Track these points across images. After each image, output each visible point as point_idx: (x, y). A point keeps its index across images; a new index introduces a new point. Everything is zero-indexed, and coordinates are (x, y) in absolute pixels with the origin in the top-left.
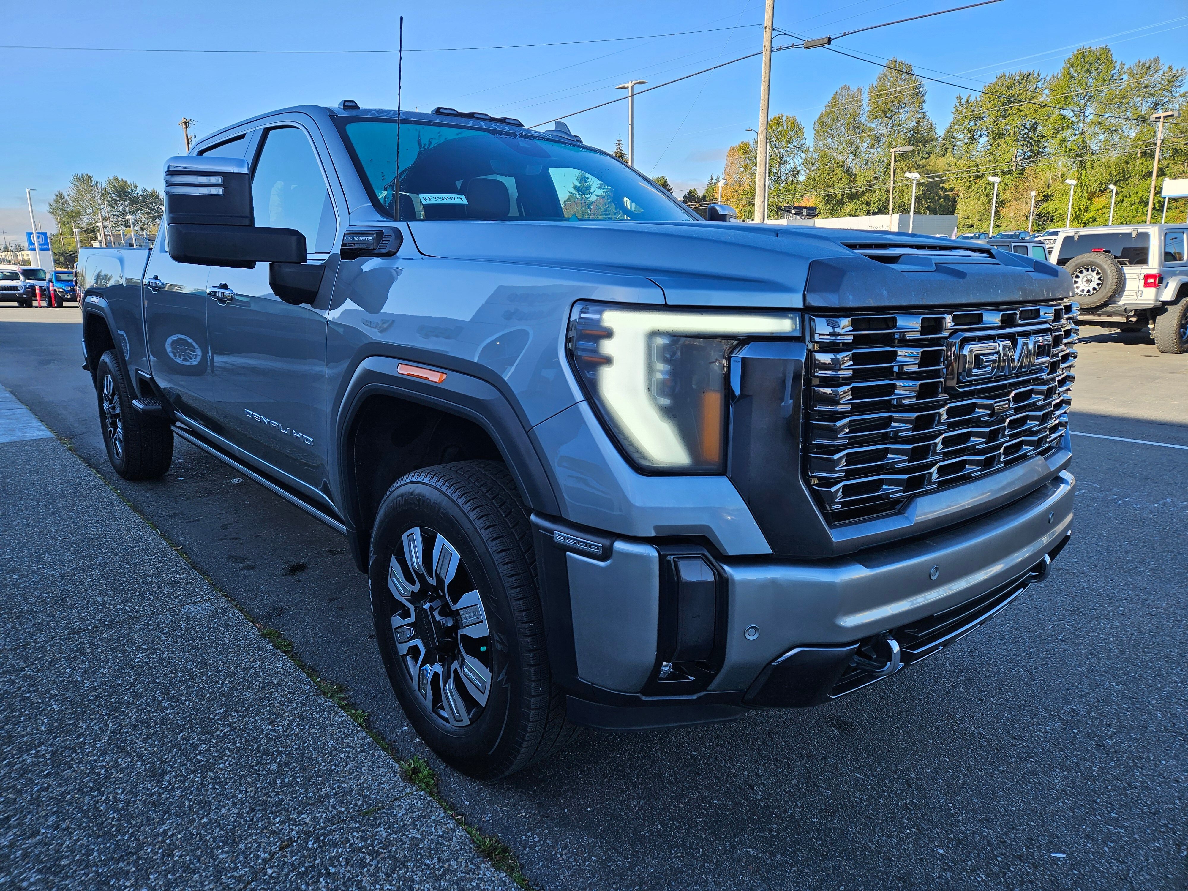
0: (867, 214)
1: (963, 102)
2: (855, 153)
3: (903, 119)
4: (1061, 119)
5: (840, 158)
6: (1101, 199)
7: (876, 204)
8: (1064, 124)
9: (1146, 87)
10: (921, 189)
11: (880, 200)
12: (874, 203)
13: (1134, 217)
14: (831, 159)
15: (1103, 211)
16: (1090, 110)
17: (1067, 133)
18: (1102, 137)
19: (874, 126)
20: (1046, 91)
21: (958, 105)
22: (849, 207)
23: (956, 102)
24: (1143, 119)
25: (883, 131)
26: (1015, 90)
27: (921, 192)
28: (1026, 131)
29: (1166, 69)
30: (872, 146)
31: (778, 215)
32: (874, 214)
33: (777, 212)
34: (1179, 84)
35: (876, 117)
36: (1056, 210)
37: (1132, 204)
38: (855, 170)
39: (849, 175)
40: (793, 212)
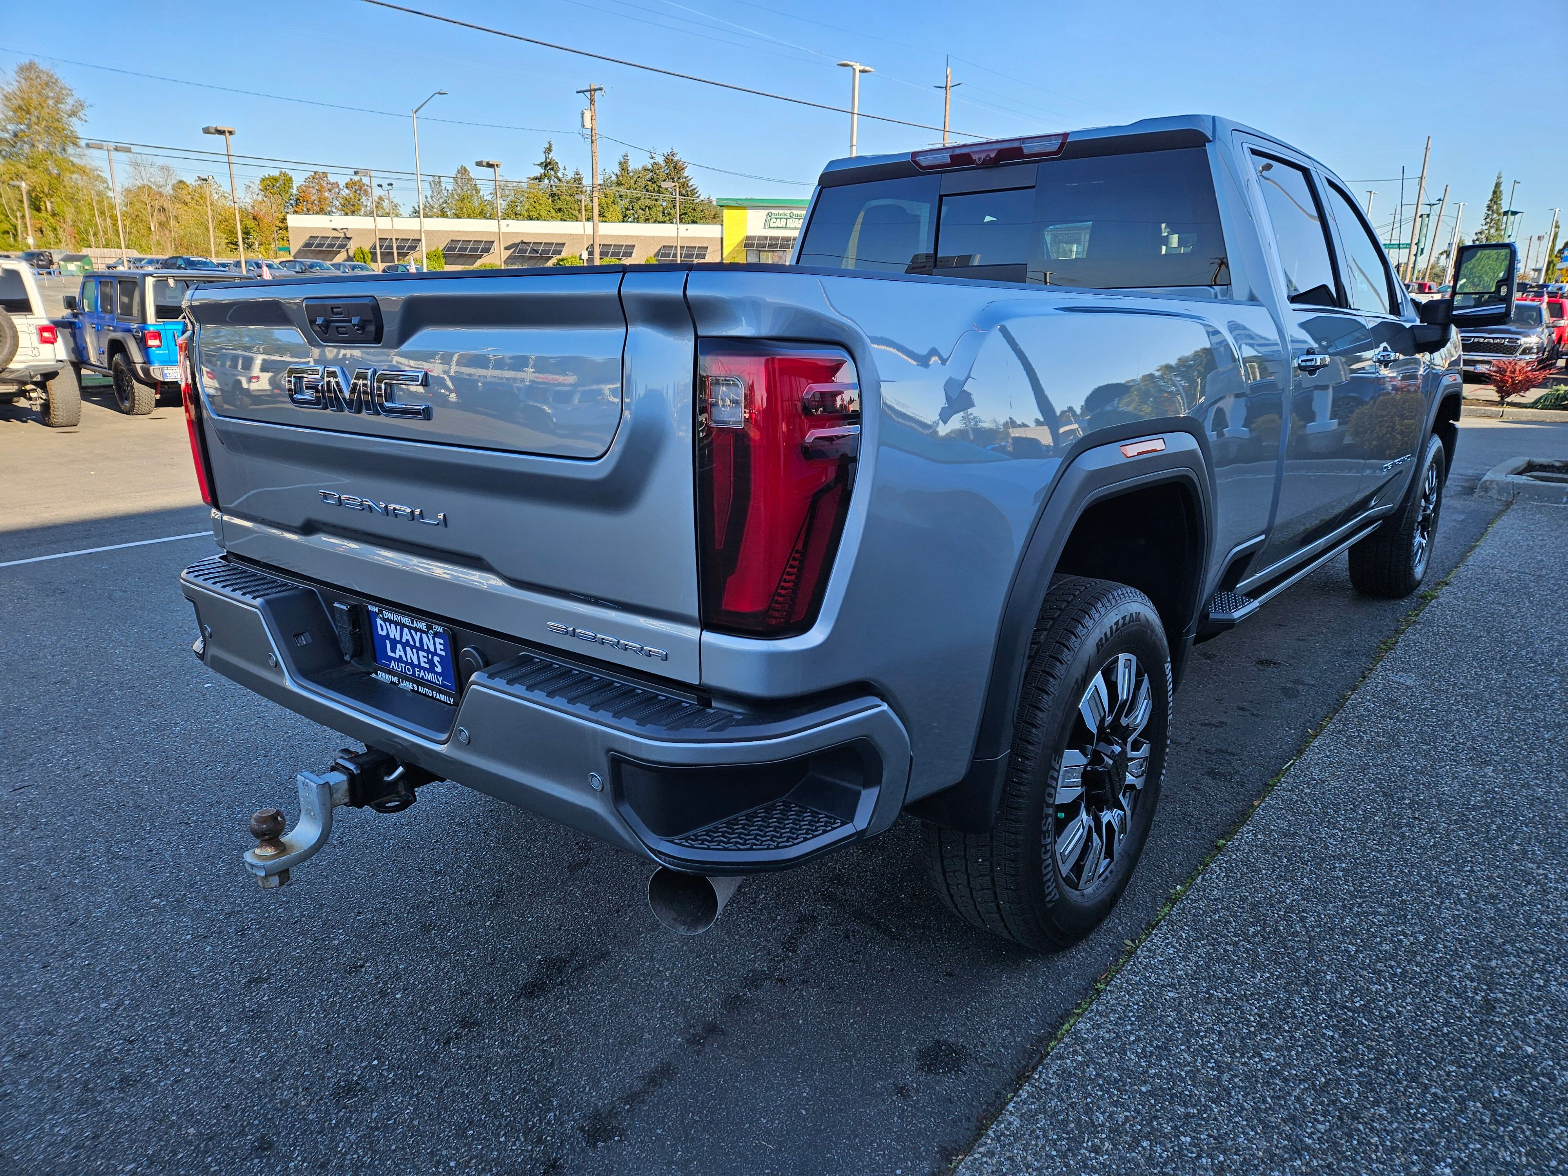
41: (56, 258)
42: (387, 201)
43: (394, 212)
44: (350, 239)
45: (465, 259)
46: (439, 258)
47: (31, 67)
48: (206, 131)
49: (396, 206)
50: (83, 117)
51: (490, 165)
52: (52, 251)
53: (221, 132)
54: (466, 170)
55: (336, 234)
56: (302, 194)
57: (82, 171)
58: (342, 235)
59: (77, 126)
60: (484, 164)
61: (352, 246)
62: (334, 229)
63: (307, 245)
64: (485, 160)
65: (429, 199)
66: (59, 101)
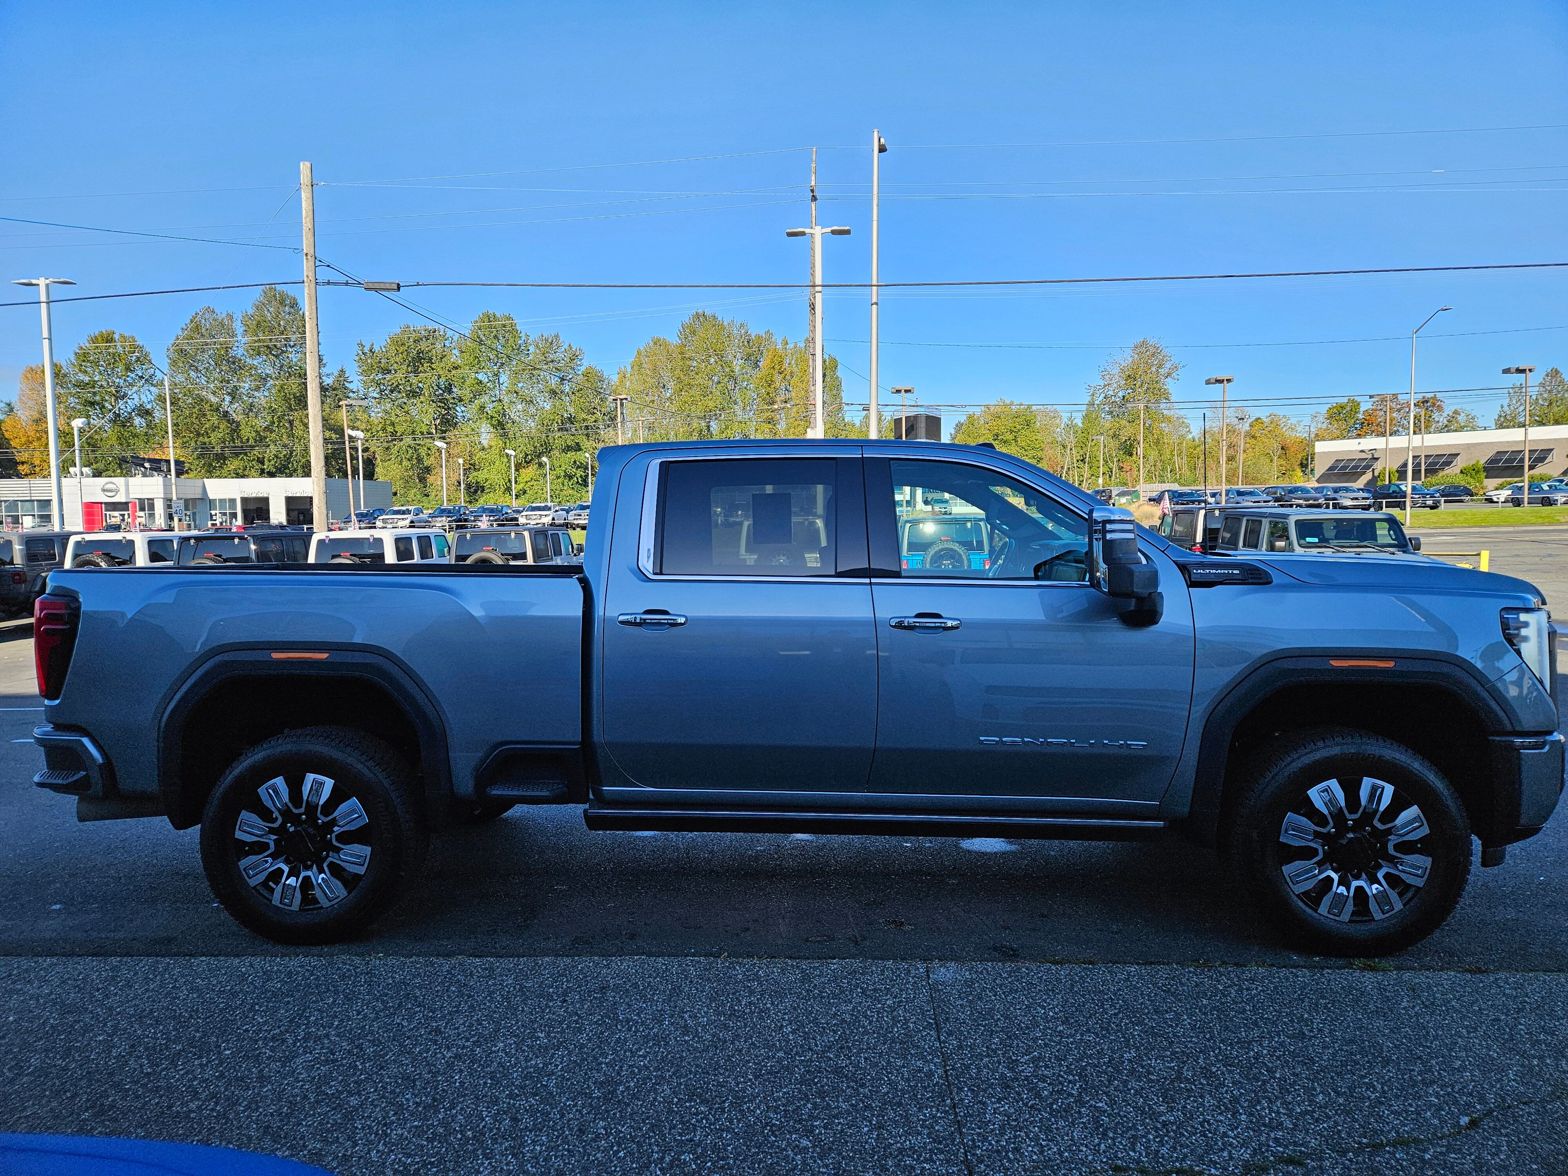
0: (261, 474)
1: (366, 350)
2: (234, 395)
3: (294, 360)
4: (477, 384)
5: (214, 399)
6: (527, 471)
7: (272, 462)
8: (479, 389)
9: (552, 361)
10: (330, 446)
11: (276, 456)
12: (270, 461)
13: (561, 490)
14: (201, 400)
15: (532, 483)
16: (503, 378)
17: (485, 399)
18: (520, 407)
19: (255, 362)
20: (456, 352)
21: (360, 353)
22: (234, 464)
23: (357, 349)
24: (553, 393)
25: (269, 371)
26: (423, 346)
27: (330, 451)
28: (441, 392)
29: (566, 346)
30: (258, 389)
31: (121, 468)
32: (271, 475)
33: (120, 466)
34: (579, 363)
35: (259, 354)
36: (487, 480)
37: (558, 477)
38: (238, 418)
39: (228, 421)
40: (147, 465)
41: (1114, 493)
42: (1463, 415)
43: (1470, 426)
44: (1377, 459)
45: (1513, 471)
46: (1478, 472)
47: (1144, 343)
48: (1208, 382)
49: (1473, 418)
50: (1176, 377)
51: (1519, 371)
52: (1112, 488)
53: (1220, 381)
54: (1557, 372)
55: (1363, 456)
56: (1368, 418)
57: (1169, 420)
58: (1370, 456)
59: (1170, 385)
60: (1513, 370)
61: (1378, 466)
62: (1362, 451)
63: (1330, 469)
64: (1514, 366)
65: (1506, 408)
66: (1160, 366)
